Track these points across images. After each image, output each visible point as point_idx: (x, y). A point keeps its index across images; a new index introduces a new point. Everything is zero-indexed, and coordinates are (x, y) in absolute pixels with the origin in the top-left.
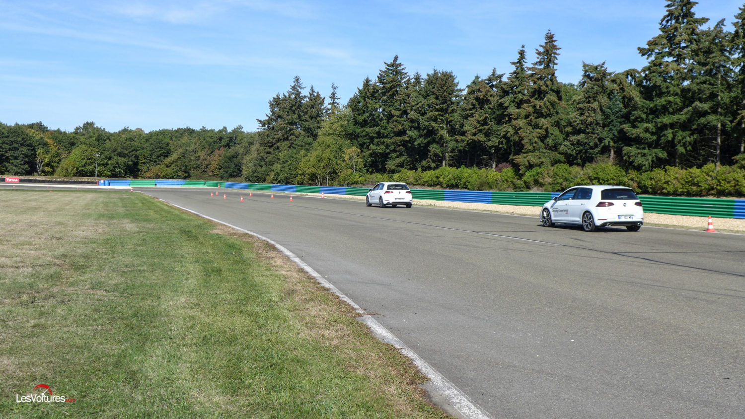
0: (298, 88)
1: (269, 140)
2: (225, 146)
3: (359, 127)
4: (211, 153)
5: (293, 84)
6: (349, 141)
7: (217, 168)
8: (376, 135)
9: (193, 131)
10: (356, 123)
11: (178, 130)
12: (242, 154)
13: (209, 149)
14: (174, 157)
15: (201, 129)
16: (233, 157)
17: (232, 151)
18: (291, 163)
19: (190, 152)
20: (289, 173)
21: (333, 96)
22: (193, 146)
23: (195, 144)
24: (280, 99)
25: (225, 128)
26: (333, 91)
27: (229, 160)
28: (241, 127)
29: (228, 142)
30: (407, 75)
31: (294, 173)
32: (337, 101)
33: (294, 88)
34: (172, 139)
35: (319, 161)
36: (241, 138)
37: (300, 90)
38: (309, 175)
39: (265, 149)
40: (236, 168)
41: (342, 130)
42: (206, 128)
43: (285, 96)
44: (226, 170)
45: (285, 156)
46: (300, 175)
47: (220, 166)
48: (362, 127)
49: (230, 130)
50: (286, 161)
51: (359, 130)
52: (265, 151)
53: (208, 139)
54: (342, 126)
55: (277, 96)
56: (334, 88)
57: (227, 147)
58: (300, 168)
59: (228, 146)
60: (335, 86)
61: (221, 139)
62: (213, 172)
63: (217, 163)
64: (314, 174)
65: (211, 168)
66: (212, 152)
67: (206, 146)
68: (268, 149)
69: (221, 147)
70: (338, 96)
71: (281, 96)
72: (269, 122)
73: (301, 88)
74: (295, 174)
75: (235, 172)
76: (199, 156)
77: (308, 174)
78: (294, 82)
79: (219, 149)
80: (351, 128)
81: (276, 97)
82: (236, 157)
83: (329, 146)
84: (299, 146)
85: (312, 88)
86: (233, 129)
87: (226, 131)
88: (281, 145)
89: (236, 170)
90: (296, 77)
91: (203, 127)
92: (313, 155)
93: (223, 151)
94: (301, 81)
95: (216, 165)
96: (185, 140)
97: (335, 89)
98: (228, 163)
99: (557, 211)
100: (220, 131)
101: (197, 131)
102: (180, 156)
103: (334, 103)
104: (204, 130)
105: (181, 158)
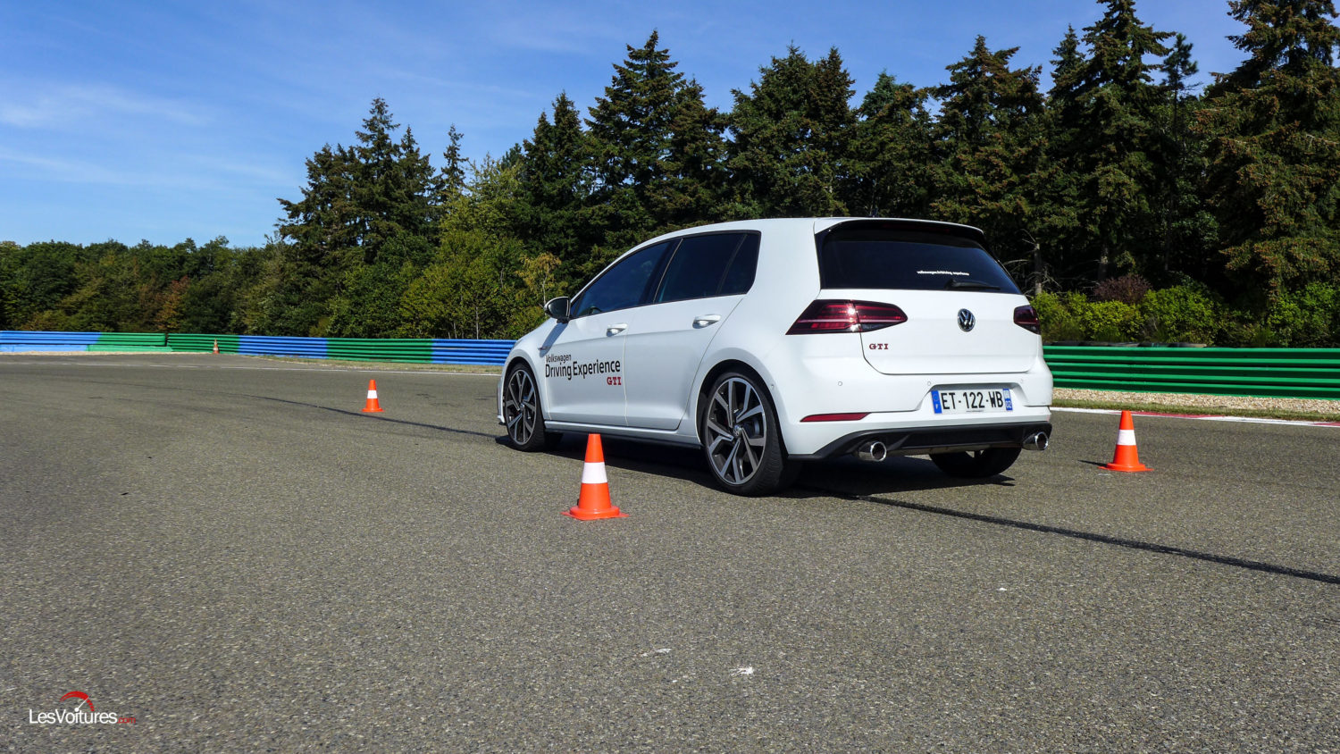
0: (381, 126)
1: (311, 246)
2: (191, 275)
3: (545, 209)
4: (162, 288)
5: (369, 117)
6: (521, 241)
7: (175, 317)
8: (606, 222)
9: (123, 248)
10: (539, 198)
11: (93, 247)
12: (230, 287)
13: (157, 279)
14: (85, 293)
15: (139, 245)
16: (209, 294)
17: (206, 282)
18: (381, 294)
19: (119, 285)
20: (379, 318)
21: (452, 154)
22: (125, 274)
23: (130, 269)
24: (330, 156)
25: (190, 241)
26: (451, 144)
27: (201, 299)
28: (224, 241)
29: (197, 267)
30: (682, 78)
31: (392, 316)
32: (460, 165)
33: (371, 125)
34: (78, 259)
35: (456, 287)
36: (222, 259)
37: (386, 132)
38: (431, 321)
39: (301, 266)
40: (216, 317)
41: (502, 216)
42: (150, 243)
43: (341, 151)
44: (195, 318)
45: (358, 277)
46: (407, 320)
47: (181, 312)
48: (554, 208)
49: (200, 244)
50: (364, 289)
51: (546, 216)
52: (301, 269)
53: (155, 261)
54: (501, 207)
55: (324, 150)
56: (455, 138)
57: (195, 276)
58: (406, 306)
59: (195, 273)
60: (457, 132)
61: (182, 260)
62: (166, 323)
63: (174, 306)
64: (443, 320)
65: (164, 316)
66: (165, 285)
67: (153, 274)
68: (307, 266)
69: (181, 276)
70: (462, 154)
71: (334, 151)
72: (307, 206)
73: (389, 127)
74: (395, 319)
75: (214, 323)
76: (138, 294)
77: (428, 319)
78: (372, 112)
79: (178, 281)
80: (526, 210)
81: (322, 153)
82: (216, 295)
83: (478, 252)
84: (394, 254)
85: (409, 132)
86: (209, 242)
87: (193, 248)
88: (344, 254)
89: (217, 320)
90: (377, 101)
91: (144, 241)
92: (437, 275)
93: (186, 284)
94: (389, 110)
95: (174, 310)
96: (106, 263)
97: (457, 139)
98: (199, 306)
99: (568, 370)
100: (180, 247)
101: (132, 249)
102: (98, 293)
103: (454, 169)
104: (145, 246)
105: (97, 296)
